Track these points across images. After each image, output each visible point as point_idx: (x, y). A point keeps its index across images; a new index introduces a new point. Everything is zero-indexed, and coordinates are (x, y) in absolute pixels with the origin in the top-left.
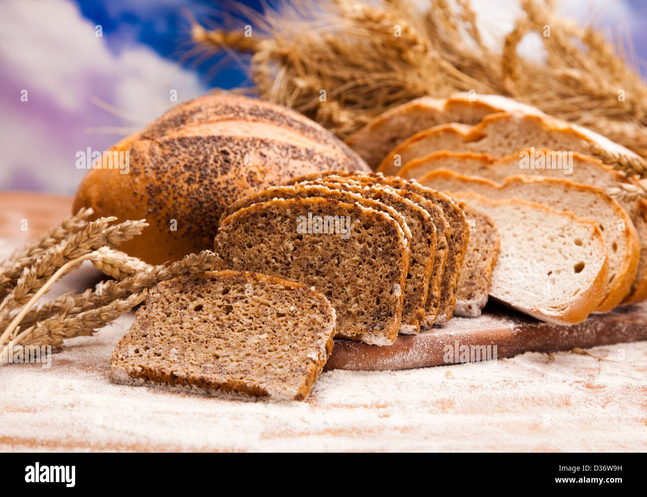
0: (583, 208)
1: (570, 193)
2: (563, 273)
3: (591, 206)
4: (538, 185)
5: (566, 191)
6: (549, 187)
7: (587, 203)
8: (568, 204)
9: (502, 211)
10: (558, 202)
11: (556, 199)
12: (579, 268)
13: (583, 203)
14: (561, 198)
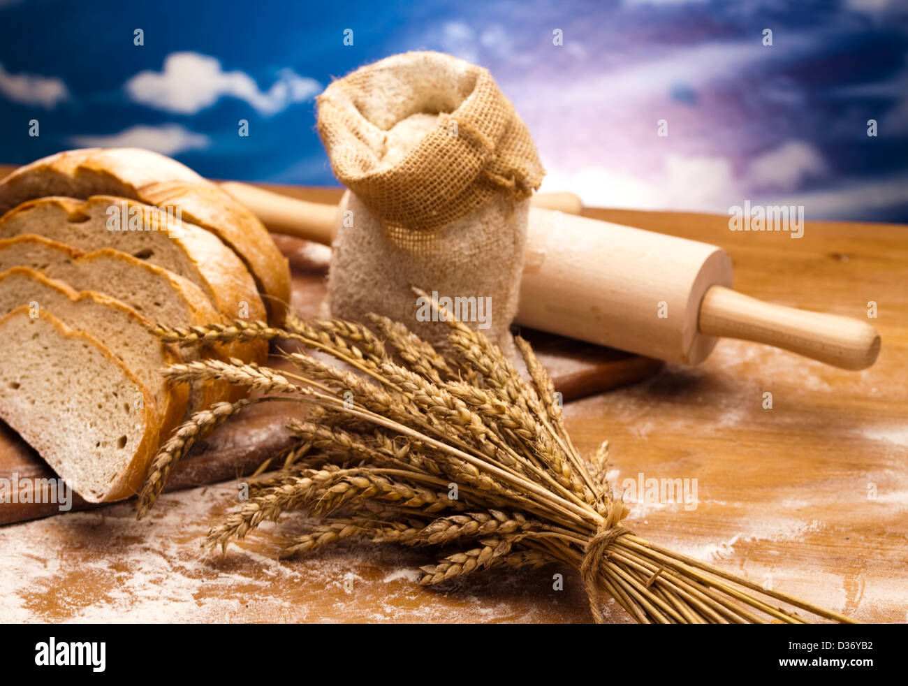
0: (140, 345)
1: (132, 325)
2: (108, 447)
3: (147, 346)
4: (105, 308)
5: (130, 322)
6: (116, 313)
7: (144, 341)
8: (129, 337)
9: (73, 345)
10: (121, 333)
11: (120, 329)
12: (123, 442)
13: (141, 340)
14: (124, 329)
